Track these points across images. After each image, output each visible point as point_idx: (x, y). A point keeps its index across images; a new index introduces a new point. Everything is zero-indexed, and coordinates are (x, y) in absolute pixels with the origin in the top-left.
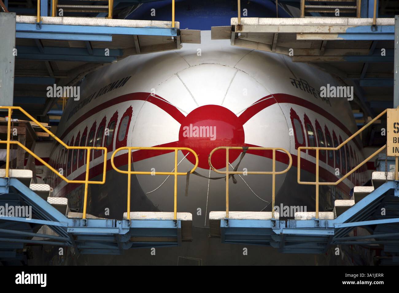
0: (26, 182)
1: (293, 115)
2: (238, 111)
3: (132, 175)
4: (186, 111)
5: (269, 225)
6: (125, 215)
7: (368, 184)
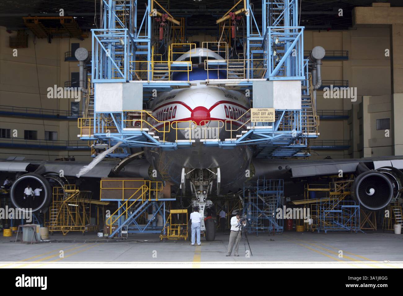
0: (147, 132)
1: (225, 107)
2: (208, 108)
3: (177, 130)
4: (193, 108)
5: (218, 143)
6: (176, 141)
7: (246, 130)
